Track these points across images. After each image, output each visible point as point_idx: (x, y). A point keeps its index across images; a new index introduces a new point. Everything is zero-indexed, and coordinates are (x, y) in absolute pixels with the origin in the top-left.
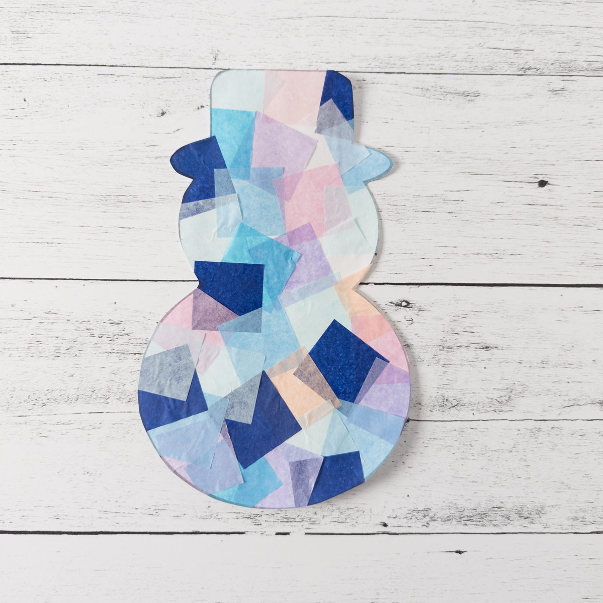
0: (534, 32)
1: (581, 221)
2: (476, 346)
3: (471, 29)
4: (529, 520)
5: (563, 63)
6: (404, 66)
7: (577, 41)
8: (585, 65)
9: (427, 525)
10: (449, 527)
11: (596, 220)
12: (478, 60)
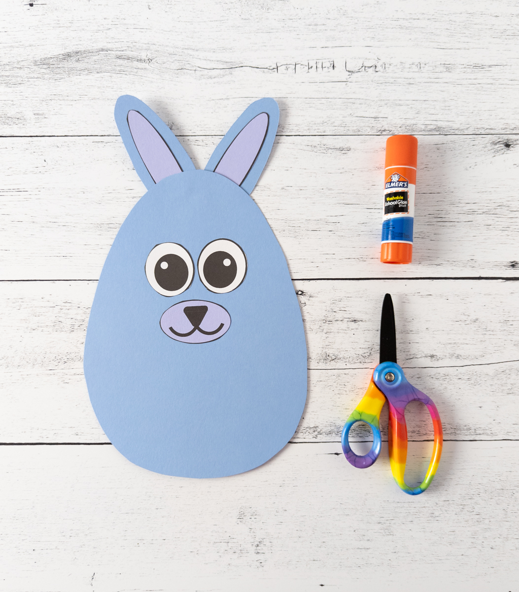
0: (388, 105)
2: (348, 319)
3: (345, 104)
4: (384, 433)
5: (408, 126)
7: (418, 110)
8: (423, 127)
9: (316, 437)
10: (330, 438)
11: (429, 234)
12: (350, 125)
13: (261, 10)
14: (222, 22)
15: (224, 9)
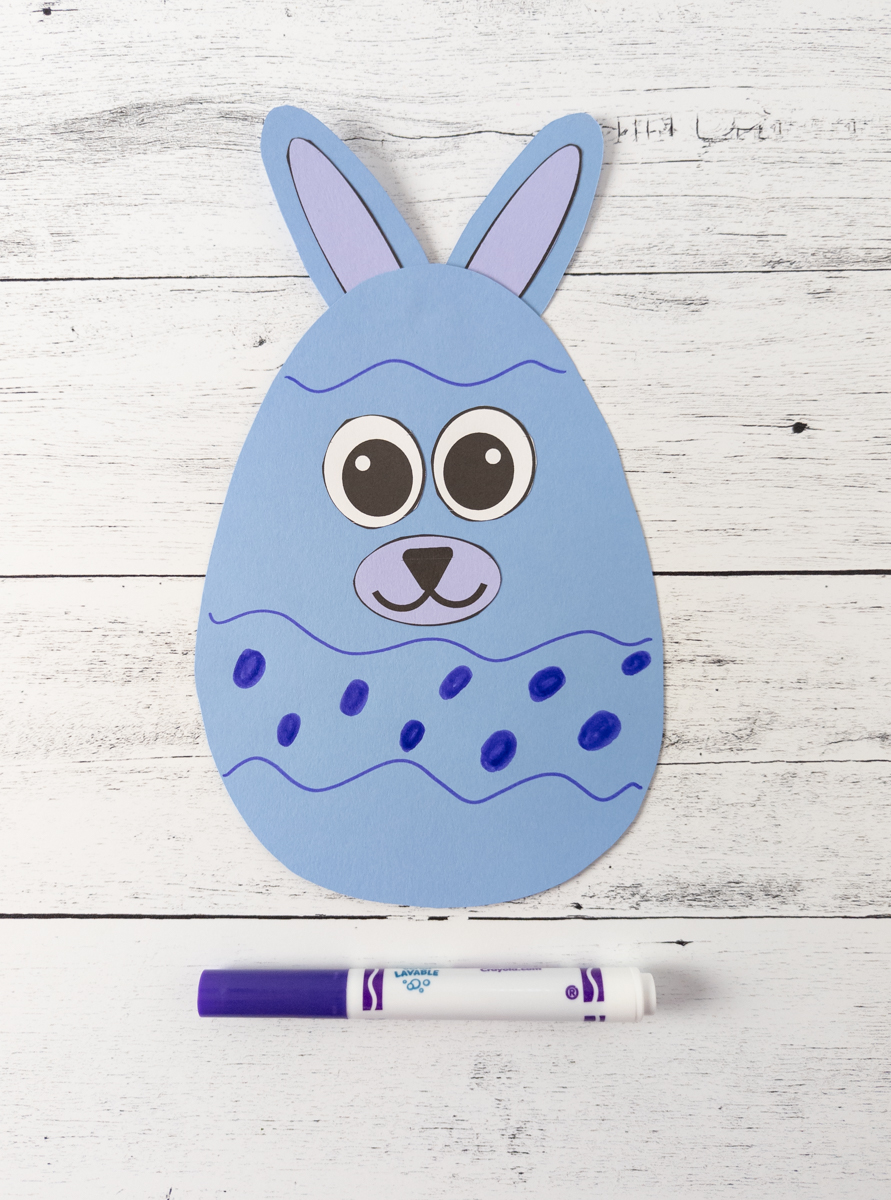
0: (786, 208)
1: (855, 481)
2: (704, 659)
3: (695, 208)
4: (781, 899)
5: (829, 252)
6: (599, 264)
7: (850, 219)
8: (862, 254)
9: (637, 907)
10: (666, 909)
11: (876, 478)
12: (706, 252)
13: (520, 14)
14: (439, 40)
15: (443, 15)
